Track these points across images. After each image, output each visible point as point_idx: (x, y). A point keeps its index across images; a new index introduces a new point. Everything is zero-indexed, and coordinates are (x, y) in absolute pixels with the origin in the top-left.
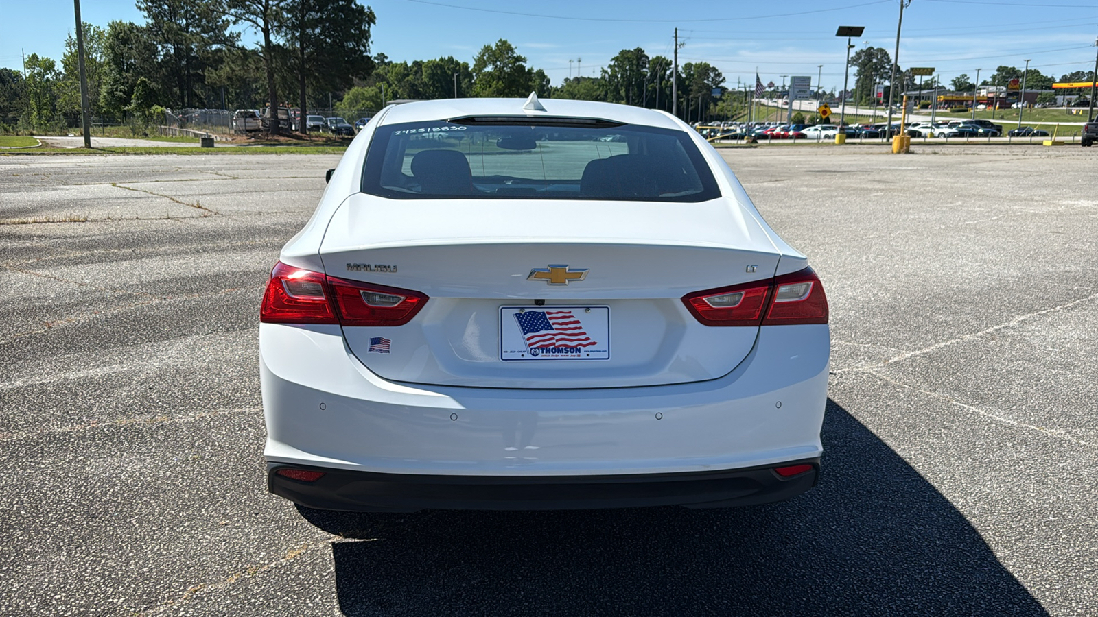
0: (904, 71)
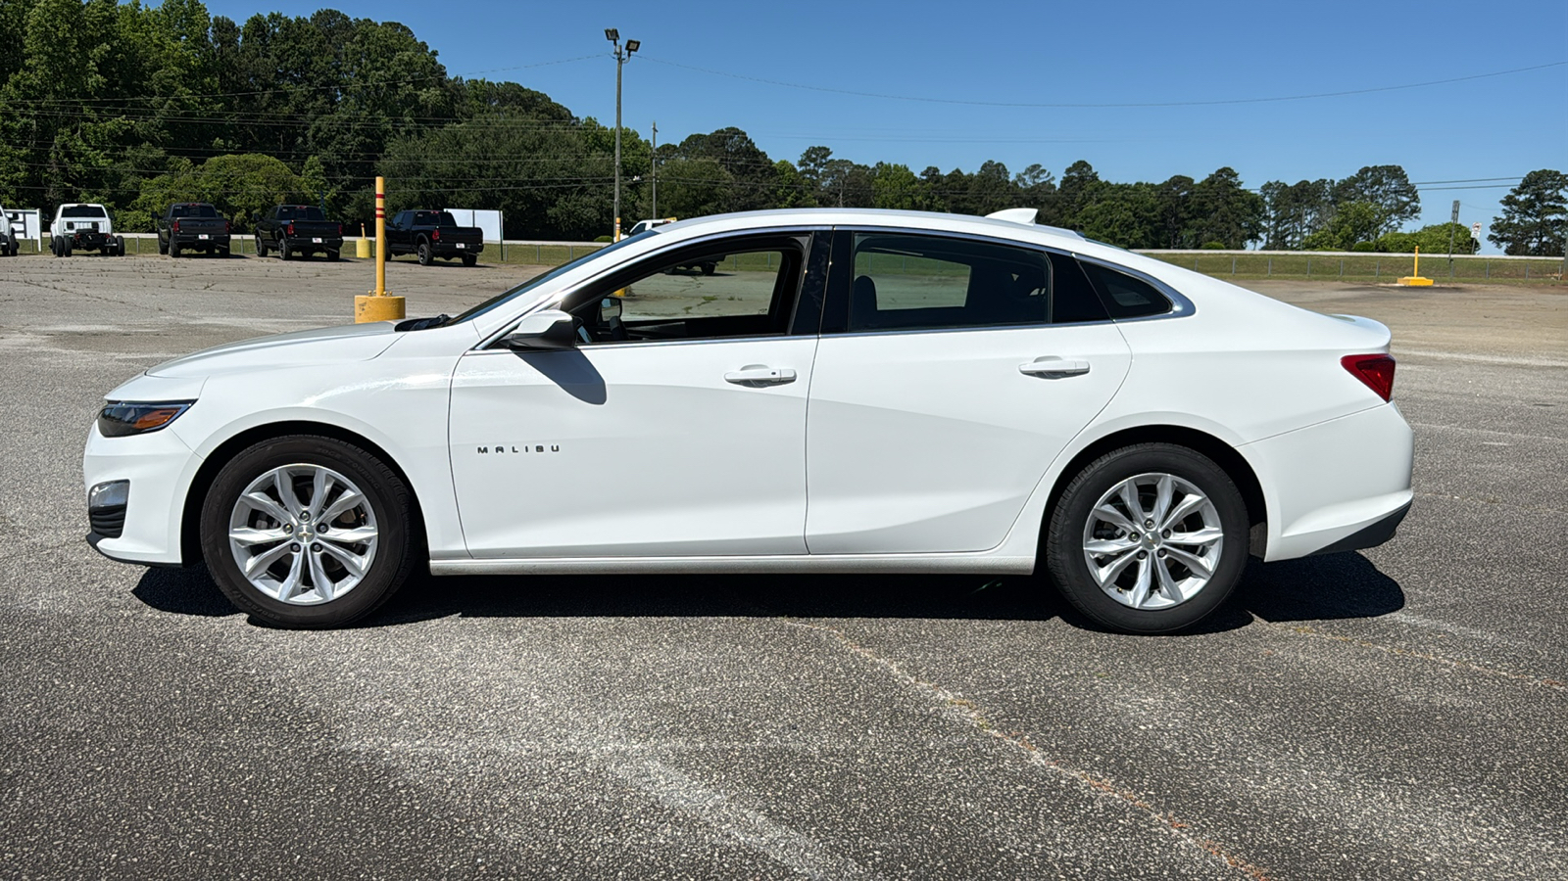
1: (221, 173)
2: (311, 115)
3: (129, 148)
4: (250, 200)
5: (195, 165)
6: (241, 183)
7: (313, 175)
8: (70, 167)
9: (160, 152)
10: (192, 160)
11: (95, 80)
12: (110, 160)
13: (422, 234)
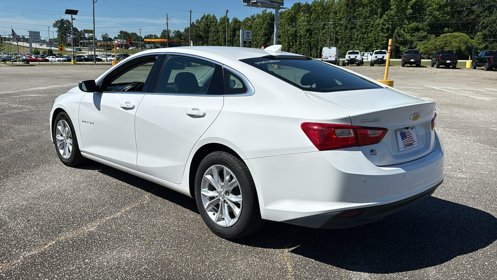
0: (80, 31)
1: (444, 39)
2: (482, 18)
3: (416, 32)
4: (452, 48)
5: (436, 37)
6: (450, 43)
7: (478, 39)
8: (398, 39)
9: (426, 33)
10: (436, 36)
11: (410, 11)
12: (410, 37)
13: (487, 59)
